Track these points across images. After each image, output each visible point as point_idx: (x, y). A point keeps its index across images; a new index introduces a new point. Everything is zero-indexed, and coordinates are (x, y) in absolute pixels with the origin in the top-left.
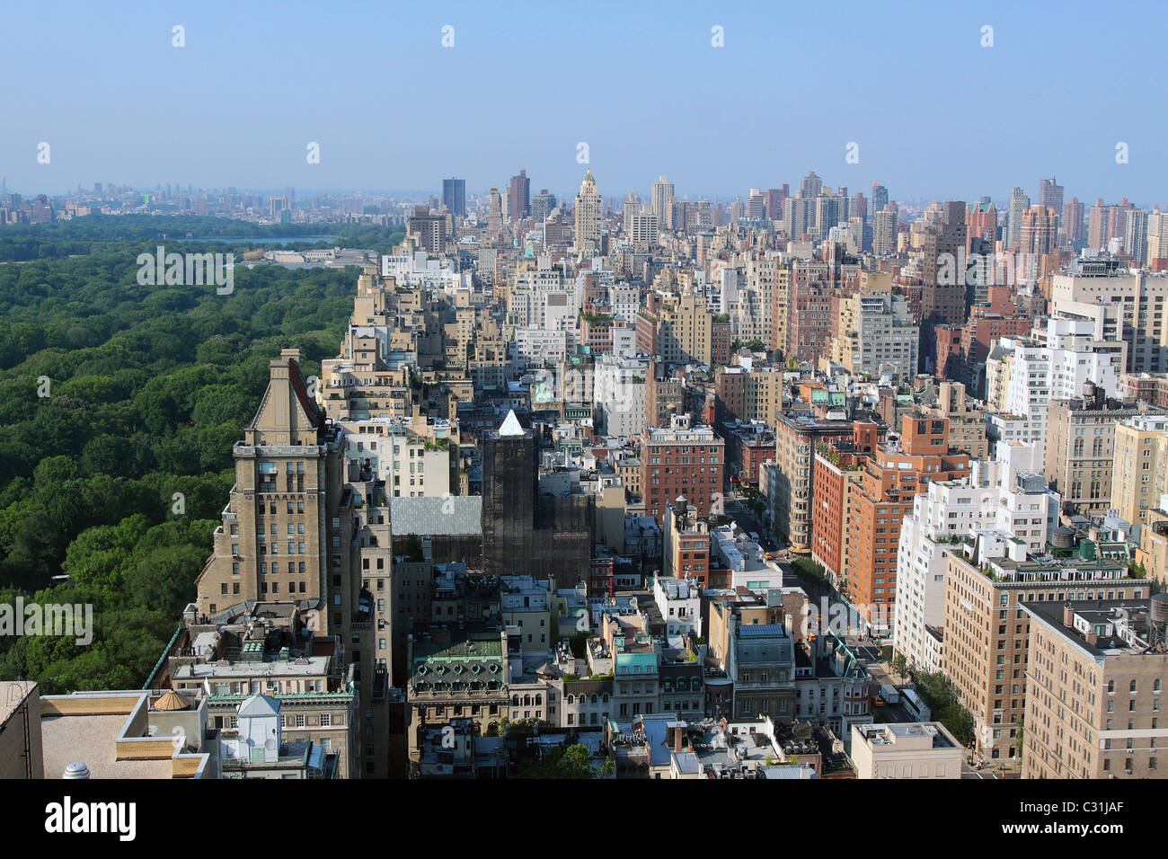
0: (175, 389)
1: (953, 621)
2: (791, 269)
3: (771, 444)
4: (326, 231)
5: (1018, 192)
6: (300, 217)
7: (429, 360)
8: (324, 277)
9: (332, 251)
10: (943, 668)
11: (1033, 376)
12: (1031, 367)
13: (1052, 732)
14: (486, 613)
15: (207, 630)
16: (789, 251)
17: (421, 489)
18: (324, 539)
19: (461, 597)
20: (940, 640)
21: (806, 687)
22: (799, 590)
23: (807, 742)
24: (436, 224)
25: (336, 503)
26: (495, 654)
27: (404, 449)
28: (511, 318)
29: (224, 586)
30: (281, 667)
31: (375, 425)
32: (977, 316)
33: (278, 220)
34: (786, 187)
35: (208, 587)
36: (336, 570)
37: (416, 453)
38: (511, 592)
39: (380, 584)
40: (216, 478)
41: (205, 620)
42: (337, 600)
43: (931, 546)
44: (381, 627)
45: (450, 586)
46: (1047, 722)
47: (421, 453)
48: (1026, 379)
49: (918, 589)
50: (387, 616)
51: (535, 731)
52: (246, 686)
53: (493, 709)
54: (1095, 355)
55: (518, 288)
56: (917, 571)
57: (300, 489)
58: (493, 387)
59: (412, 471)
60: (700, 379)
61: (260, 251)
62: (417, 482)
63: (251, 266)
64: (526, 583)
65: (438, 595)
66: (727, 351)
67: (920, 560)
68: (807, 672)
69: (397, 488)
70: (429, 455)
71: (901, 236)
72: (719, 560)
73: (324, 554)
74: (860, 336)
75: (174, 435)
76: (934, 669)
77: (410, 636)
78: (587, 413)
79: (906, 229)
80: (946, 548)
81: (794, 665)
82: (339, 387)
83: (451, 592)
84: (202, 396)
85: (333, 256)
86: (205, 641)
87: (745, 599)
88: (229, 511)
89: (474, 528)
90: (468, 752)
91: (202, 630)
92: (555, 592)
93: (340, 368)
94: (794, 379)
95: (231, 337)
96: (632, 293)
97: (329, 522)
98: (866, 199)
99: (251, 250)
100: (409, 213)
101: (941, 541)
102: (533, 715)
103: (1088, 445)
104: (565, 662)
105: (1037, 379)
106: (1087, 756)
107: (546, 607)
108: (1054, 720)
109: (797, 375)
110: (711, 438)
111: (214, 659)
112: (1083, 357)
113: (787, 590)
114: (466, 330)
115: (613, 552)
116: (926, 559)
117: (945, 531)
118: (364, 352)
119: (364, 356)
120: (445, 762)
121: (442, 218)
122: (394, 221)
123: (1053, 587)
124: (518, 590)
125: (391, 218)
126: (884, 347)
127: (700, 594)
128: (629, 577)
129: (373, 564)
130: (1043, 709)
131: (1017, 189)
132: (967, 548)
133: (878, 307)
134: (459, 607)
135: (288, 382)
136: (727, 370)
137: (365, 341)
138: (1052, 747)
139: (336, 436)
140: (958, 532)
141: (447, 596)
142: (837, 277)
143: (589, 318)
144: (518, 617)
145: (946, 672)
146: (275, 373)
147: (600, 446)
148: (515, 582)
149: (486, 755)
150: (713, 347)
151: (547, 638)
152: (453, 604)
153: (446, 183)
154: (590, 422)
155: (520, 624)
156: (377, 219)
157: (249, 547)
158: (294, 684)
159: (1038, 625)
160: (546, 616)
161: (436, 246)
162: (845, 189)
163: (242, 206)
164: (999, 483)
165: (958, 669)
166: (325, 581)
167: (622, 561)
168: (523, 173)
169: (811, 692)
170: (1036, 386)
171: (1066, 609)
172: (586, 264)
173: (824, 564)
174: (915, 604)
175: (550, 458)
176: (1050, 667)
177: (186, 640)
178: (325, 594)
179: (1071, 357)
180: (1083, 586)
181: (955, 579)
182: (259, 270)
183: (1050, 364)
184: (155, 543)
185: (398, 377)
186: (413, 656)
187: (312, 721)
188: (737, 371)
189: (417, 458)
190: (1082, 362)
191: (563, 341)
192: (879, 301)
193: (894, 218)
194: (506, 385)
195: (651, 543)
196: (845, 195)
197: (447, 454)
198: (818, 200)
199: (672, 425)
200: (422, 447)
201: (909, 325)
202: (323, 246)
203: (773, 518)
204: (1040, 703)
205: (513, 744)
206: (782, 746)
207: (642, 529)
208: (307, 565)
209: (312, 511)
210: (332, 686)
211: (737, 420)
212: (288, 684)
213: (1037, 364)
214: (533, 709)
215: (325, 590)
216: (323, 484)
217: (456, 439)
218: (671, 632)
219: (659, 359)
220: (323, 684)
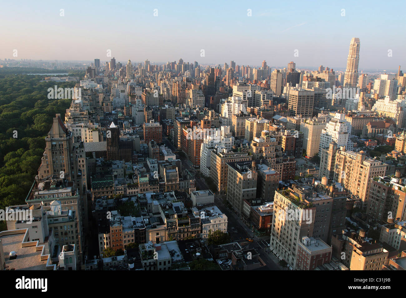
0: (29, 115)
1: (212, 166)
2: (176, 83)
3: (172, 125)
4: (65, 72)
5: (226, 64)
6: (59, 68)
7: (93, 107)
8: (66, 84)
9: (67, 77)
10: (210, 176)
11: (229, 109)
12: (228, 107)
13: (233, 189)
14: (109, 170)
15: (42, 182)
16: (176, 79)
17: (92, 140)
18: (69, 159)
19: (103, 166)
20: (210, 170)
21: (181, 182)
22: (179, 160)
23: (182, 196)
24: (93, 71)
25: (71, 150)
26: (111, 180)
27: (87, 131)
28: (112, 95)
29: (45, 171)
30: (60, 191)
31: (80, 125)
32: (217, 94)
33: (54, 69)
34: (175, 62)
35: (41, 172)
36: (72, 166)
37: (90, 132)
38: (114, 164)
39: (83, 166)
40: (41, 138)
41: (41, 180)
42: (73, 172)
43: (207, 150)
44: (84, 175)
45: (100, 164)
46: (232, 187)
47: (91, 132)
48: (227, 110)
49: (205, 159)
50: (85, 173)
51: (121, 197)
52: (52, 196)
53: (111, 192)
54: (242, 104)
55: (113, 88)
56: (205, 155)
57: (63, 148)
58: (108, 112)
59: (90, 136)
60: (156, 109)
61: (49, 77)
62: (91, 138)
63: (47, 81)
64: (117, 162)
65: (97, 166)
66: (163, 102)
67: (205, 153)
68: (181, 179)
69: (86, 140)
70: (94, 132)
71: (201, 74)
72: (162, 154)
73: (69, 162)
74: (192, 99)
75: (30, 127)
76: (209, 176)
77: (91, 177)
78: (131, 119)
79: (202, 72)
80: (211, 150)
81: (178, 178)
82: (71, 116)
83: (100, 165)
84: (36, 117)
85: (68, 79)
86: (41, 185)
87: (168, 164)
88: (45, 153)
89: (105, 149)
90: (106, 204)
91: (40, 182)
92: (125, 164)
93: (71, 111)
94: (178, 109)
95: (43, 100)
96: (140, 88)
97: (70, 155)
98: (193, 65)
99: (47, 77)
100: (86, 68)
101: (209, 148)
102: (121, 193)
103: (240, 124)
104: (127, 181)
105: (230, 110)
106: (240, 194)
107: (122, 167)
108: (233, 187)
109: (178, 108)
110: (159, 125)
111: (44, 190)
112: (239, 105)
113: (177, 160)
114: (101, 98)
115: (137, 153)
116: (206, 152)
117: (210, 146)
118: (77, 107)
119: (77, 108)
120: (101, 207)
121: (95, 70)
122: (83, 68)
123: (233, 158)
124: (116, 164)
125: (82, 68)
126: (197, 101)
127: (158, 163)
128: (142, 158)
129: (81, 161)
130: (231, 185)
131: (226, 63)
132: (215, 150)
133: (196, 92)
134: (102, 169)
135: (58, 123)
136: (163, 108)
137: (77, 105)
138: (233, 192)
139: (70, 134)
140: (213, 146)
141: (99, 166)
142: (187, 85)
143: (131, 96)
144: (116, 170)
145: (211, 176)
146: (55, 121)
147: (134, 127)
148: (115, 162)
149: (110, 204)
150: (159, 101)
151: (123, 174)
152: (101, 168)
153: (95, 60)
154: (131, 121)
155: (117, 172)
156: (79, 68)
157: (51, 162)
158: (64, 194)
159: (230, 167)
160: (123, 170)
161: (93, 76)
162: (188, 63)
163: (44, 65)
164: (222, 135)
165: (214, 176)
166: (70, 169)
167: (140, 155)
168: (114, 58)
169: (182, 183)
170: (230, 111)
171: (235, 164)
172: (129, 81)
173: (185, 152)
174: (204, 162)
175: (122, 132)
176: (232, 176)
177: (36, 184)
178: (70, 172)
179: (237, 105)
180: (239, 158)
181: (212, 157)
182: (50, 82)
183: (232, 106)
184: (27, 156)
185: (85, 113)
186: (92, 182)
187: (69, 203)
188: (165, 108)
189: (91, 133)
190: (239, 106)
191: (124, 101)
192: (196, 91)
193: (199, 70)
194: (111, 112)
195: (146, 150)
196: (188, 64)
197: (98, 132)
198: (183, 65)
199: (150, 122)
200: (92, 130)
201: (202, 96)
202: (65, 76)
203: (173, 142)
204: (230, 184)
205: (116, 201)
206: (176, 197)
207: (144, 147)
208: (65, 165)
209: (65, 153)
210: (73, 194)
211: (165, 120)
212: (62, 195)
213: (230, 106)
214: (121, 192)
215: (70, 171)
216: (68, 146)
217: (100, 128)
218: (151, 171)
219: (147, 106)
220: (71, 194)
